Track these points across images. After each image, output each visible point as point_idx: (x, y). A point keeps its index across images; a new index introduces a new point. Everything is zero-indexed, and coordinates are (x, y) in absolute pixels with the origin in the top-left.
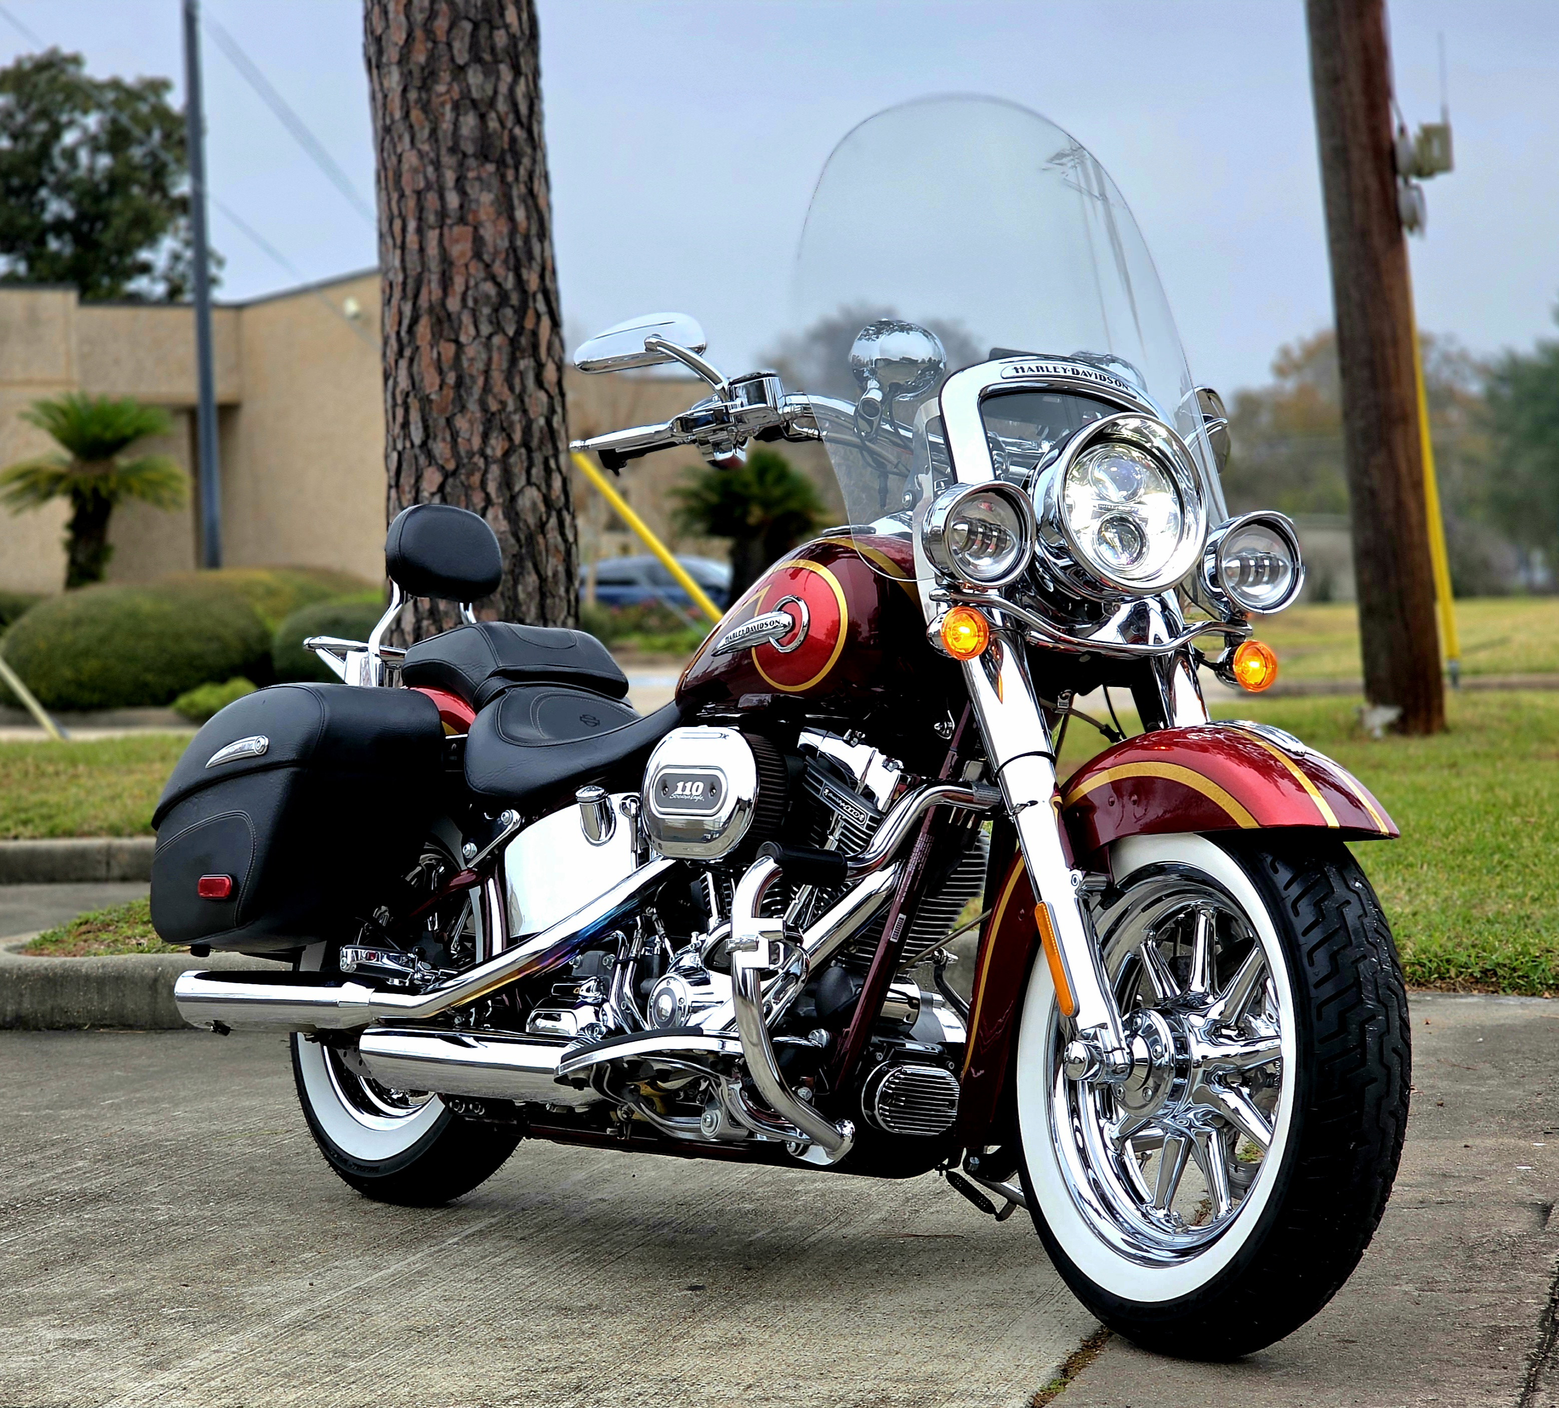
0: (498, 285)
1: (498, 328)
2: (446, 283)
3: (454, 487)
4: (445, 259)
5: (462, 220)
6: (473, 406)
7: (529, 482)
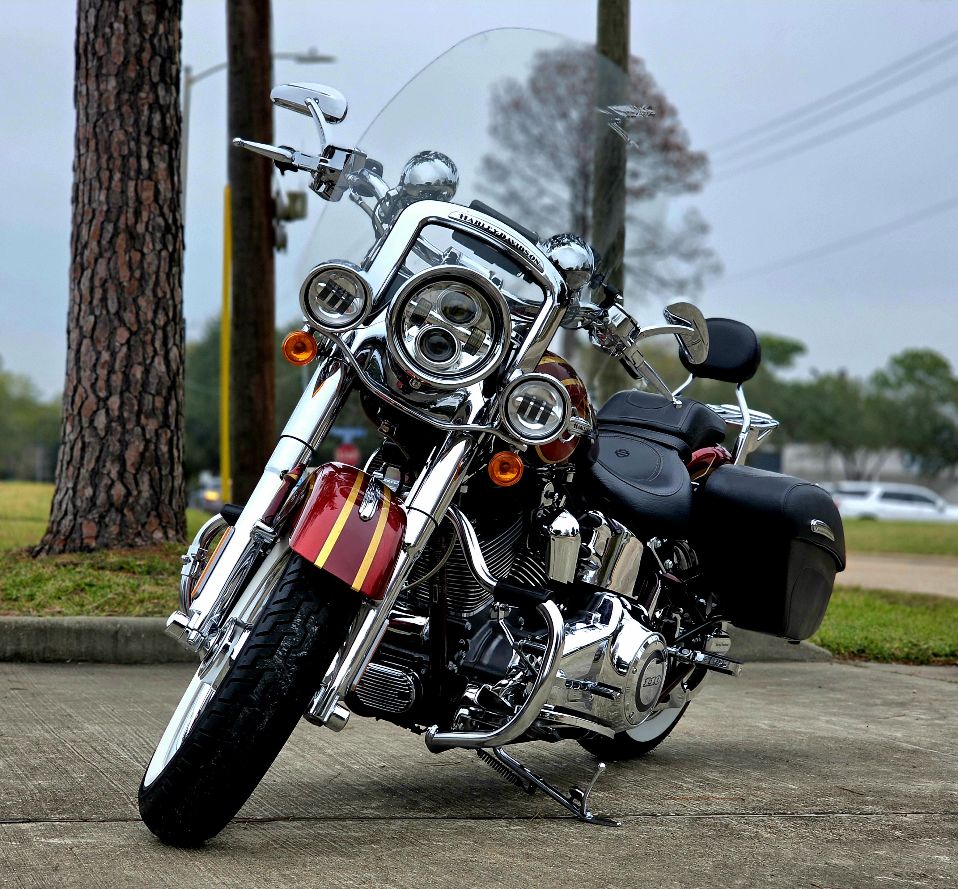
0: (166, 220)
1: (165, 247)
2: (137, 214)
3: (136, 341)
4: (138, 200)
5: (150, 178)
6: (149, 292)
7: (175, 344)
